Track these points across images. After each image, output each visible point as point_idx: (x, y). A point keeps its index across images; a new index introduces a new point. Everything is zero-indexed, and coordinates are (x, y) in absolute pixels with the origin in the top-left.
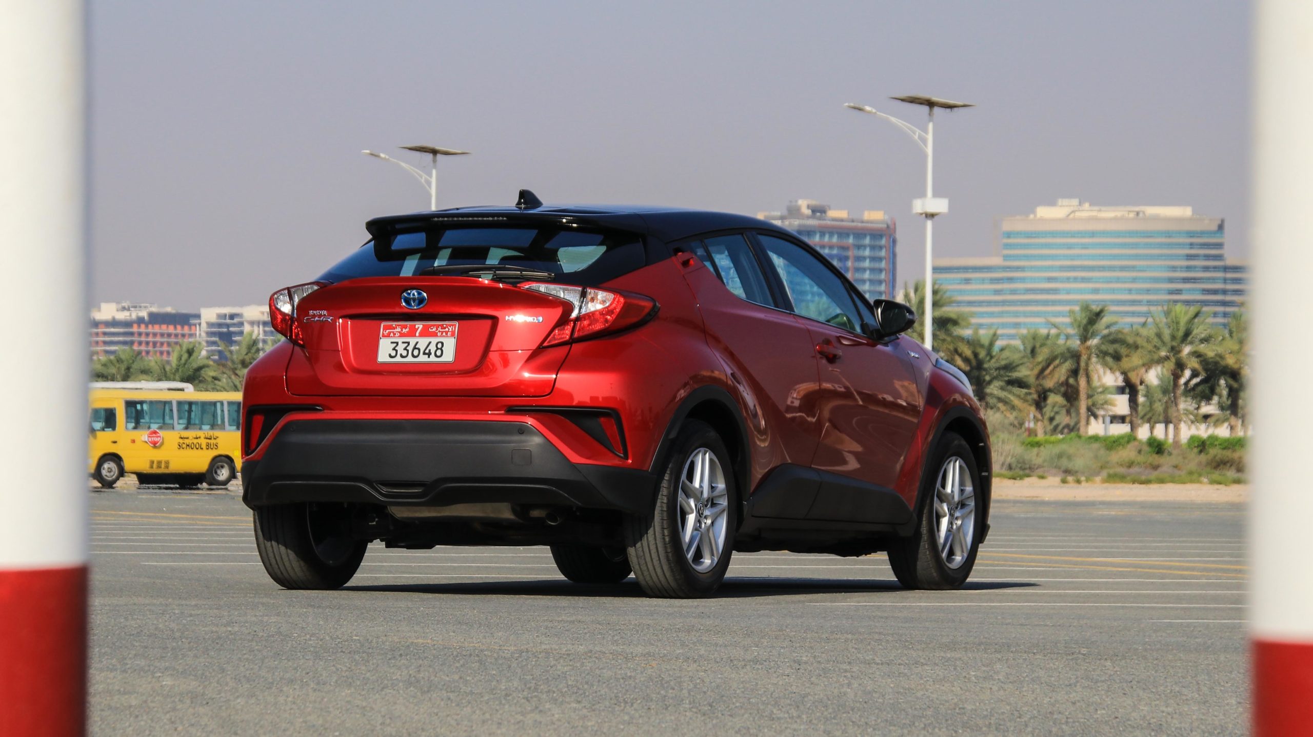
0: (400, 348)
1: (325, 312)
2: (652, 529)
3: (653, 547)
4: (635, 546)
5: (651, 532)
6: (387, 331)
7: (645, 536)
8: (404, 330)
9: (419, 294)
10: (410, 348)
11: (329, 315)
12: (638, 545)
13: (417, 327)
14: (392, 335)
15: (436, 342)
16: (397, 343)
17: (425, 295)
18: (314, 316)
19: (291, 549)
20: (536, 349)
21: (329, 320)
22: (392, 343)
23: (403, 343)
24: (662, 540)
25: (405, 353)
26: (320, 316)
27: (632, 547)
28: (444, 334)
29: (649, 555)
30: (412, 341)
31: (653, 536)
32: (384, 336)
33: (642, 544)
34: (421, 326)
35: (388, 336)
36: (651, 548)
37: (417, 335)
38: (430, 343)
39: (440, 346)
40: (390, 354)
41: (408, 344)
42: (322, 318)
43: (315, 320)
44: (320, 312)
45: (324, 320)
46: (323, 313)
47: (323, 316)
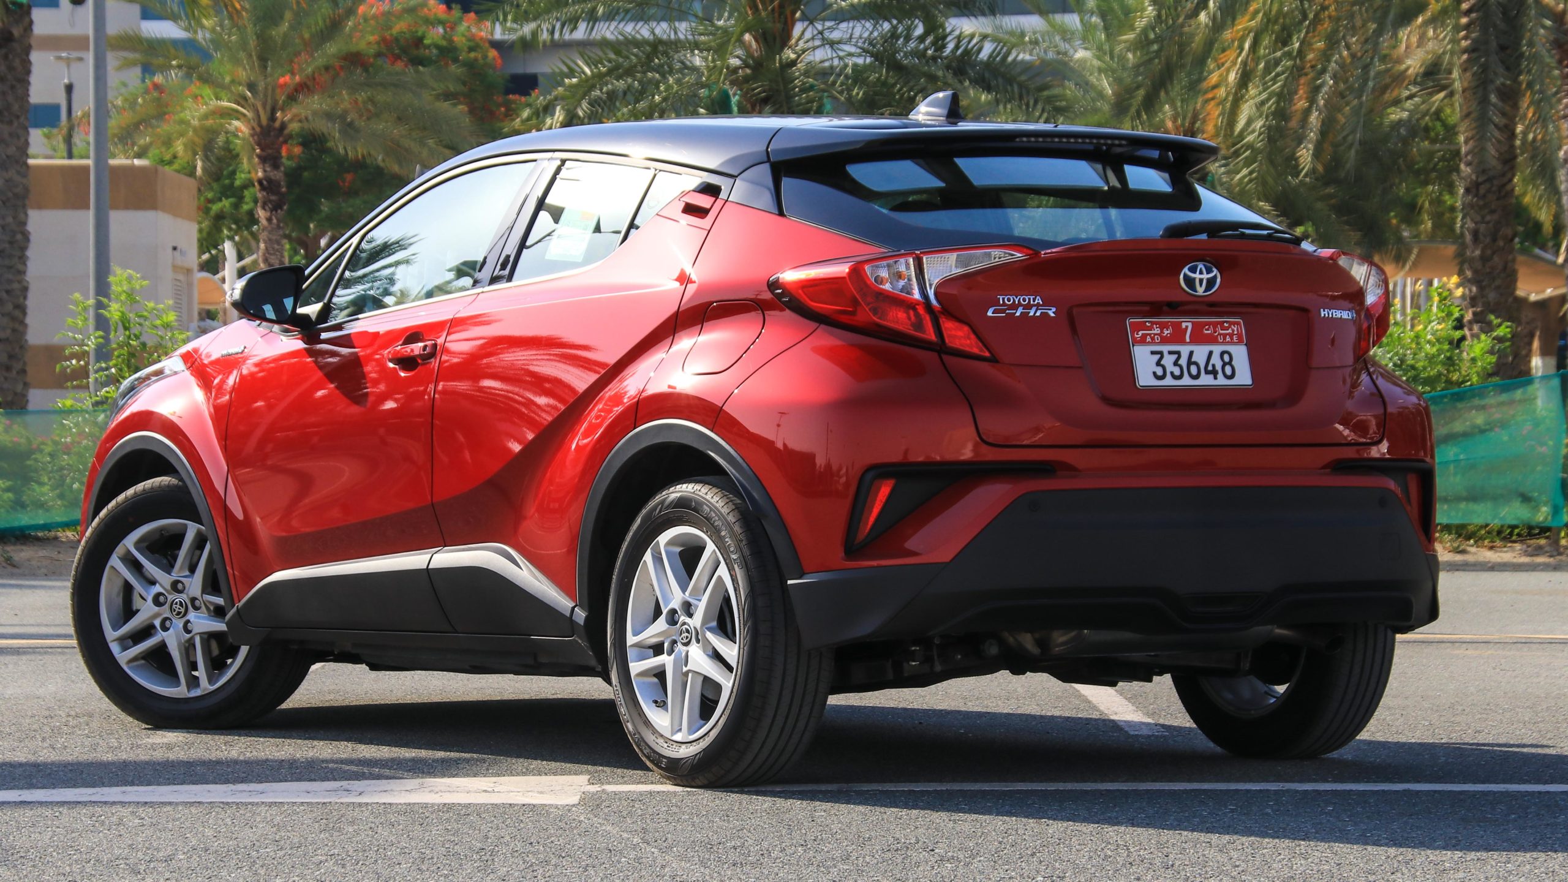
0: (1168, 363)
1: (1038, 300)
6: (1140, 333)
8: (1166, 331)
10: (1183, 361)
13: (1183, 326)
14: (1148, 339)
15: (1219, 353)
16: (1161, 354)
18: (1014, 306)
20: (1353, 365)
21: (1051, 313)
22: (1153, 353)
23: (1170, 353)
25: (1176, 371)
26: (1028, 306)
28: (1227, 338)
30: (1185, 350)
32: (1136, 341)
34: (1190, 325)
35: (1143, 341)
37: (1188, 340)
38: (1211, 353)
39: (1226, 358)
40: (1154, 373)
41: (1178, 353)
42: (1034, 309)
43: (1018, 314)
44: (1027, 298)
45: (1038, 314)
46: (1034, 301)
47: (1034, 305)
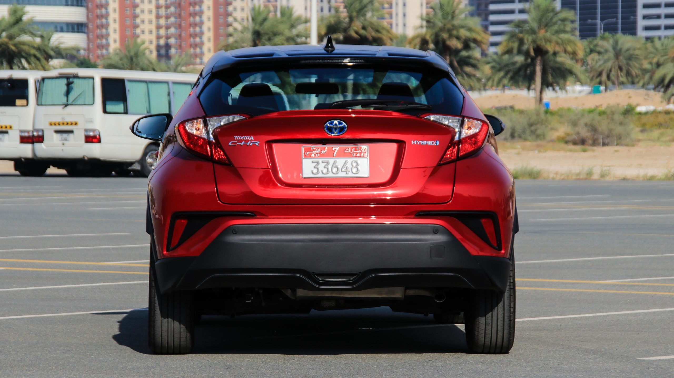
0: (321, 166)
1: (252, 138)
2: (502, 303)
3: (500, 317)
4: (485, 316)
5: (501, 305)
6: (308, 153)
7: (496, 308)
8: (323, 152)
9: (340, 123)
10: (330, 167)
11: (256, 140)
12: (490, 314)
13: (334, 149)
14: (313, 155)
15: (351, 161)
16: (318, 163)
17: (344, 124)
18: (241, 141)
19: (184, 325)
20: (436, 166)
21: (257, 144)
22: (313, 162)
23: (322, 162)
24: (509, 311)
25: (325, 171)
26: (247, 141)
27: (482, 317)
28: (358, 155)
29: (496, 322)
30: (331, 161)
31: (502, 308)
32: (305, 156)
33: (492, 314)
34: (337, 149)
35: (310, 156)
36: (499, 317)
37: (335, 155)
38: (346, 163)
39: (355, 165)
40: (312, 172)
41: (328, 163)
42: (249, 142)
43: (242, 144)
44: (246, 137)
45: (251, 144)
46: (250, 138)
47: (250, 140)
